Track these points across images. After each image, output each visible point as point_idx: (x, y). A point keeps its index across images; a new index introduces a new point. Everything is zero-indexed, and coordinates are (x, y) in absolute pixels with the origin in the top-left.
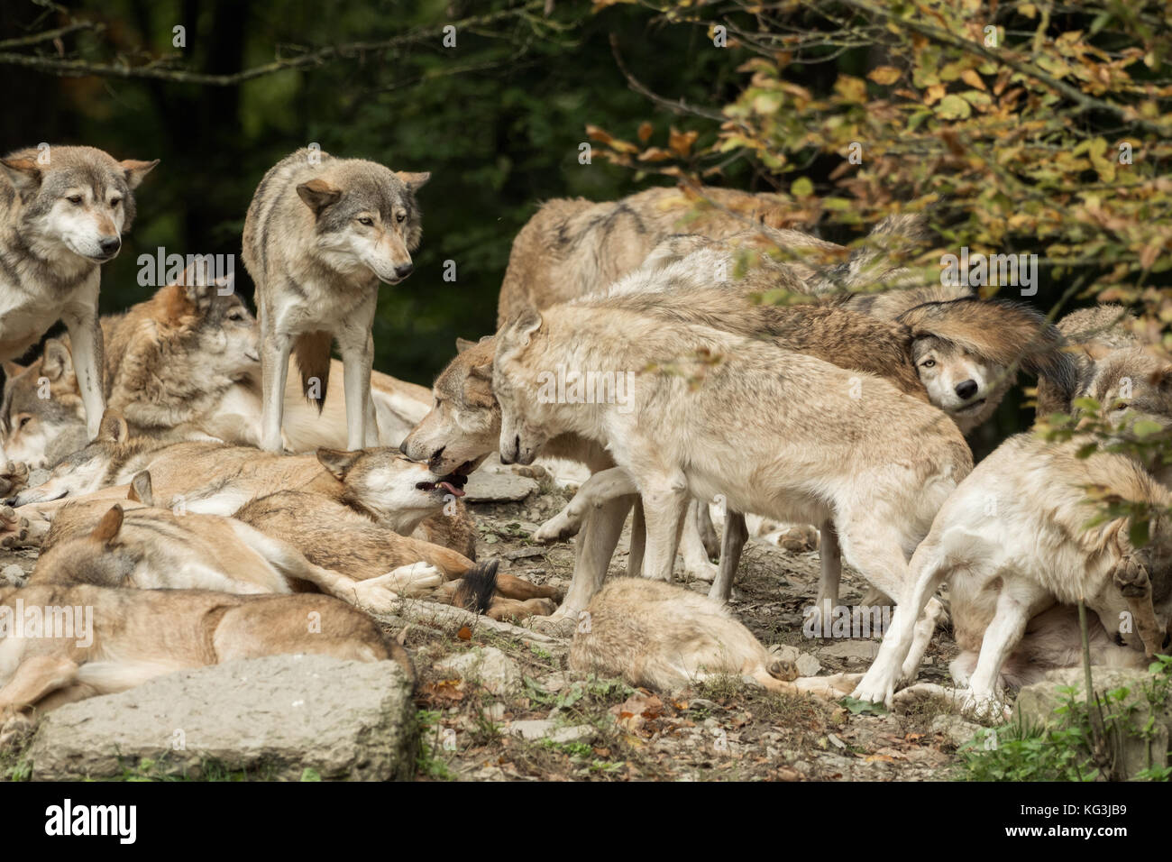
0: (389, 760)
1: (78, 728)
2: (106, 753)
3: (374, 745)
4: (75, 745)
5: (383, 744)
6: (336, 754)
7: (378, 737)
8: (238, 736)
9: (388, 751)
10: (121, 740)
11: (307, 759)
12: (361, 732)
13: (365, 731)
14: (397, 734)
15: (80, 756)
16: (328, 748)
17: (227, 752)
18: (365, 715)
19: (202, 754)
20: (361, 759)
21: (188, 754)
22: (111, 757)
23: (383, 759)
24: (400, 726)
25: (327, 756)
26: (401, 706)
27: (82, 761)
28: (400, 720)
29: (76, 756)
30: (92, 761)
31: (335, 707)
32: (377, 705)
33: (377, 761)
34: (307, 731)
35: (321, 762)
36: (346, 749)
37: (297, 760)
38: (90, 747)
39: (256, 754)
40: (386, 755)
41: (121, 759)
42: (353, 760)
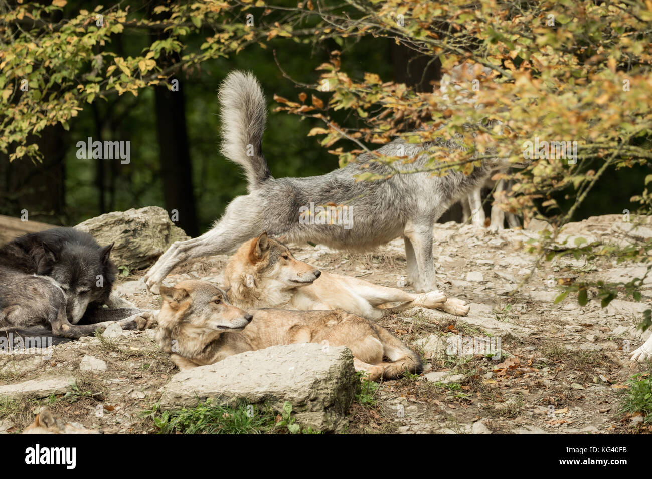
0: (329, 396)
1: (183, 383)
2: (192, 396)
3: (322, 389)
4: (178, 392)
5: (327, 388)
6: (300, 394)
7: (324, 385)
8: (256, 386)
9: (329, 392)
10: (200, 389)
11: (286, 397)
12: (315, 383)
13: (317, 382)
14: (336, 383)
15: (180, 397)
16: (296, 391)
17: (249, 394)
18: (321, 374)
19: (237, 395)
20: (312, 397)
21: (231, 396)
22: (194, 398)
23: (326, 396)
24: (338, 379)
25: (295, 395)
26: (341, 369)
27: (181, 400)
28: (339, 376)
29: (178, 398)
30: (186, 400)
31: (307, 370)
32: (327, 369)
33: (322, 397)
34: (290, 383)
35: (292, 398)
36: (305, 392)
37: (282, 398)
38: (185, 393)
39: (262, 395)
40: (328, 394)
41: (200, 398)
42: (308, 397)
